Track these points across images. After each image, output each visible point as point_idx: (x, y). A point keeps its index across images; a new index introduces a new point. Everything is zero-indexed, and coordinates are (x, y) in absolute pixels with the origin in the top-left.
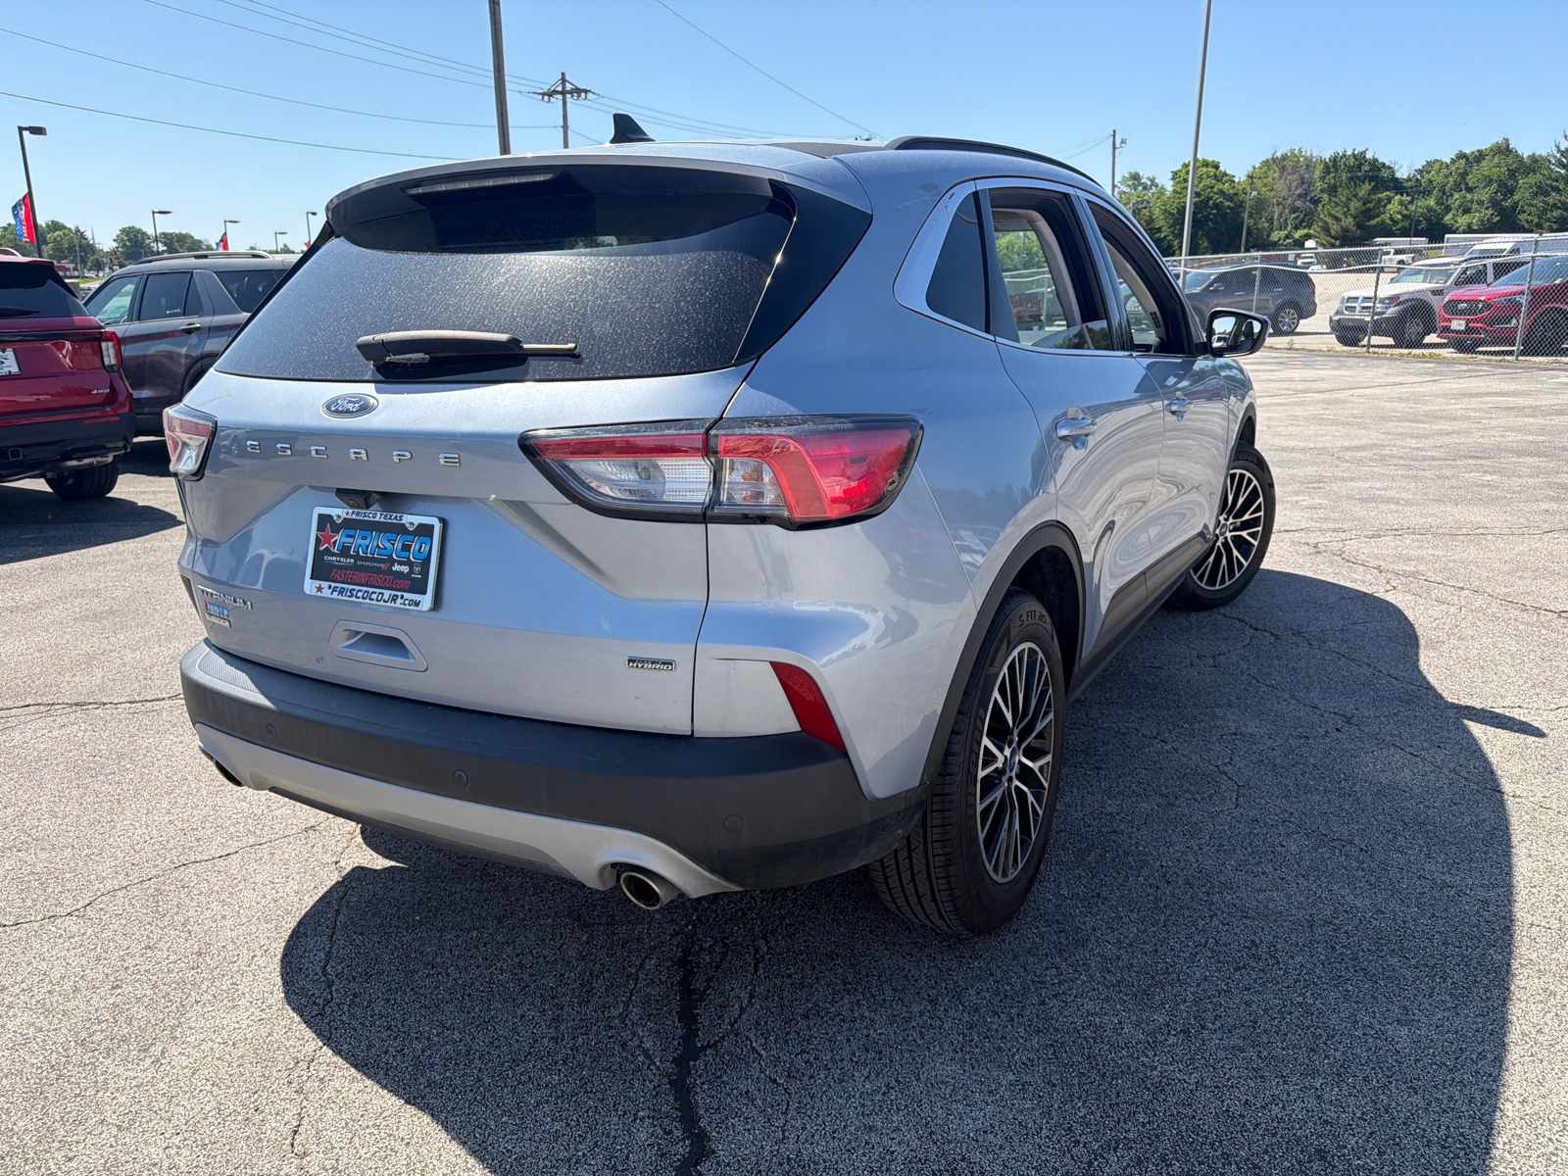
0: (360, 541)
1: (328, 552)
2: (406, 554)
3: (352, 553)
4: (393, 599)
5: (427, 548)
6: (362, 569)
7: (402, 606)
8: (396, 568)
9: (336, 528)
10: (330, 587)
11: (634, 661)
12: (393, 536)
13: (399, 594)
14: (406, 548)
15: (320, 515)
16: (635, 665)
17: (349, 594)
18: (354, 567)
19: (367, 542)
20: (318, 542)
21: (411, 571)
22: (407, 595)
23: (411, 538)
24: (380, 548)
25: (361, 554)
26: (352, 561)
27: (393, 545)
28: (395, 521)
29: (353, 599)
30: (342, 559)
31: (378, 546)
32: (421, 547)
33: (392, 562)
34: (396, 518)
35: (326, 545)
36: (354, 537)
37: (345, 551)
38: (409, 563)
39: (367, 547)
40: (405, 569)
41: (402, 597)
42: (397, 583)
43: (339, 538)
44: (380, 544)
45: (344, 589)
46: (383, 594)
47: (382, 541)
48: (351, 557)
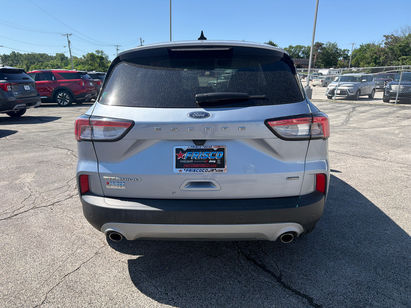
0: (194, 155)
1: (181, 159)
2: (214, 157)
3: (191, 159)
4: (212, 170)
5: (222, 155)
6: (196, 163)
7: (216, 172)
8: (210, 161)
9: (184, 152)
10: (185, 170)
11: (289, 178)
12: (208, 152)
13: (214, 169)
14: (214, 155)
15: (176, 149)
16: (289, 179)
17: (193, 171)
18: (193, 163)
19: (198, 155)
20: (177, 157)
21: (217, 162)
22: (217, 169)
23: (216, 152)
24: (203, 156)
25: (195, 159)
26: (192, 161)
27: (209, 155)
28: (209, 148)
29: (196, 172)
30: (188, 161)
31: (202, 156)
32: (220, 155)
33: (209, 160)
34: (209, 147)
35: (180, 157)
36: (192, 154)
37: (189, 158)
38: (215, 159)
39: (198, 156)
40: (214, 161)
41: (215, 170)
42: (211, 166)
43: (186, 155)
44: (203, 155)
45: (191, 170)
46: (208, 170)
47: (205, 154)
48: (192, 160)
